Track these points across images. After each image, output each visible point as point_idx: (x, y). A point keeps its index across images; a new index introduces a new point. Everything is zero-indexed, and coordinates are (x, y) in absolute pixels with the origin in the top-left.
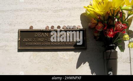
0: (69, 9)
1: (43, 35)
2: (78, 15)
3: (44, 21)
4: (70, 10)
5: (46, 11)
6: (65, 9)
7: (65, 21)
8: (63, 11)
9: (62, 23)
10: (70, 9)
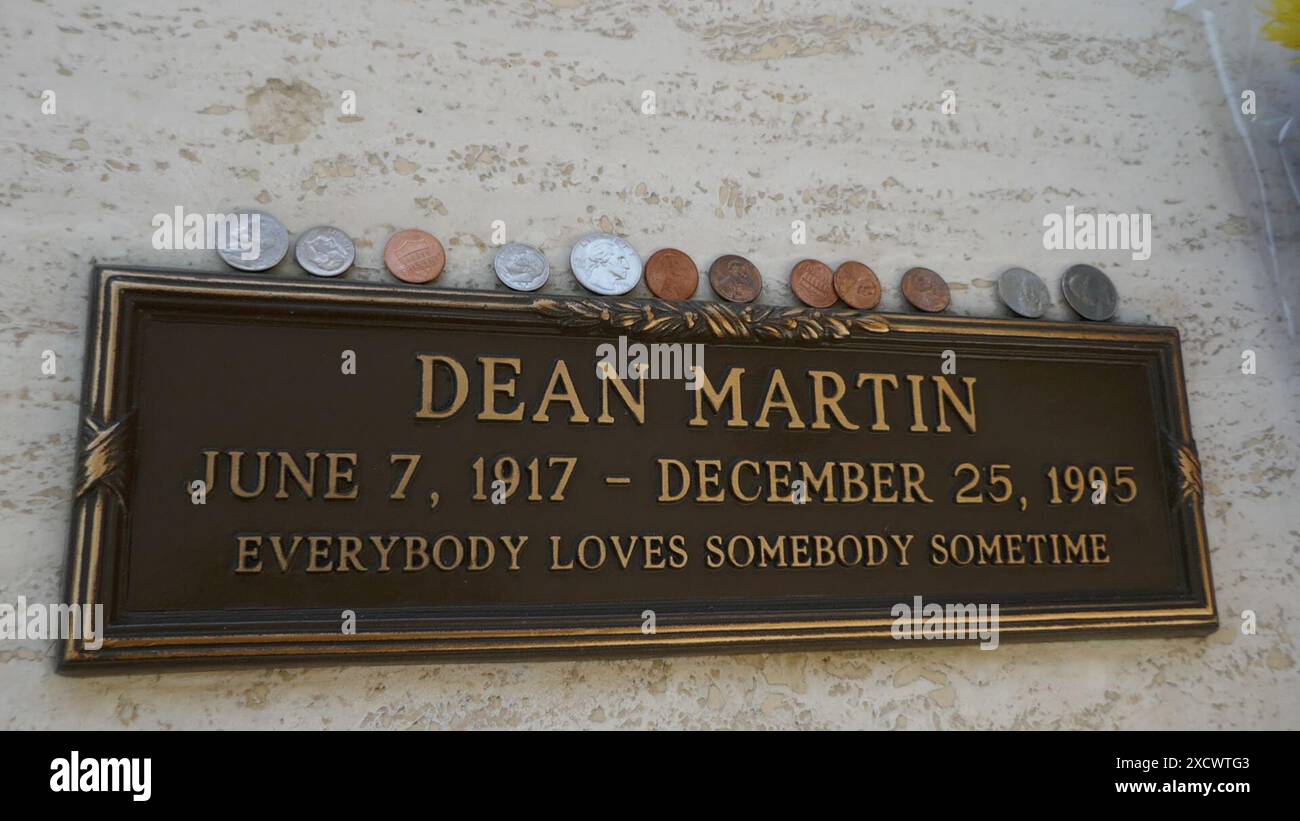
0: (923, 38)
1: (572, 396)
2: (1038, 133)
3: (567, 170)
4: (931, 50)
5: (604, 21)
6: (866, 25)
7: (885, 197)
8: (847, 50)
9: (839, 220)
10: (931, 31)
